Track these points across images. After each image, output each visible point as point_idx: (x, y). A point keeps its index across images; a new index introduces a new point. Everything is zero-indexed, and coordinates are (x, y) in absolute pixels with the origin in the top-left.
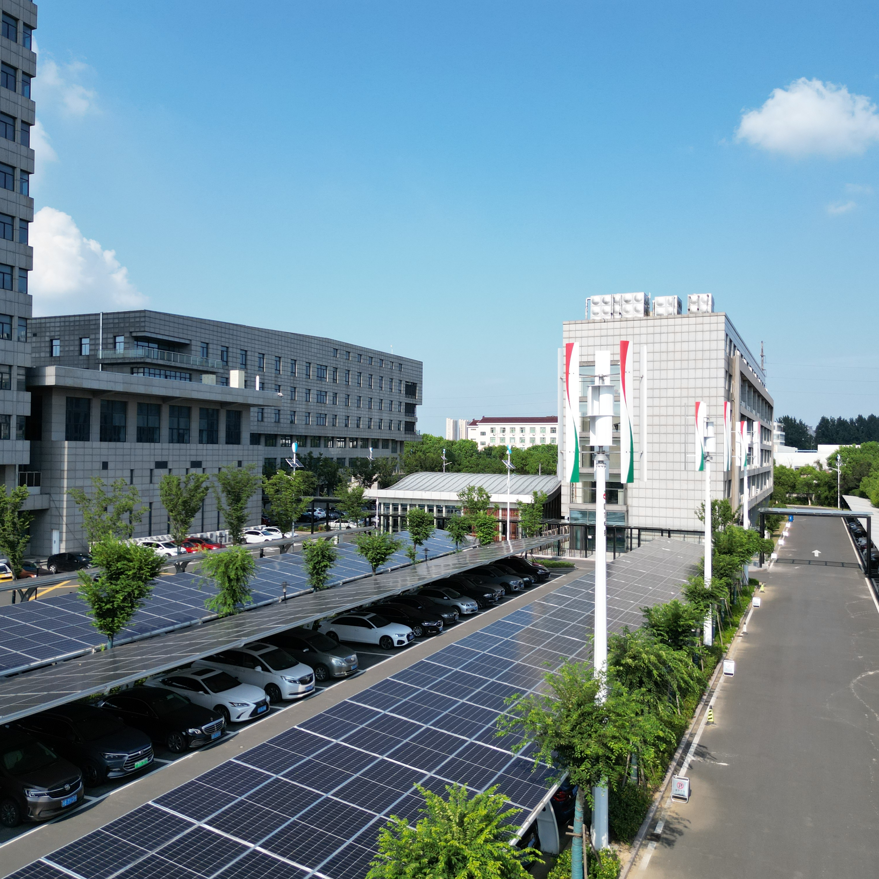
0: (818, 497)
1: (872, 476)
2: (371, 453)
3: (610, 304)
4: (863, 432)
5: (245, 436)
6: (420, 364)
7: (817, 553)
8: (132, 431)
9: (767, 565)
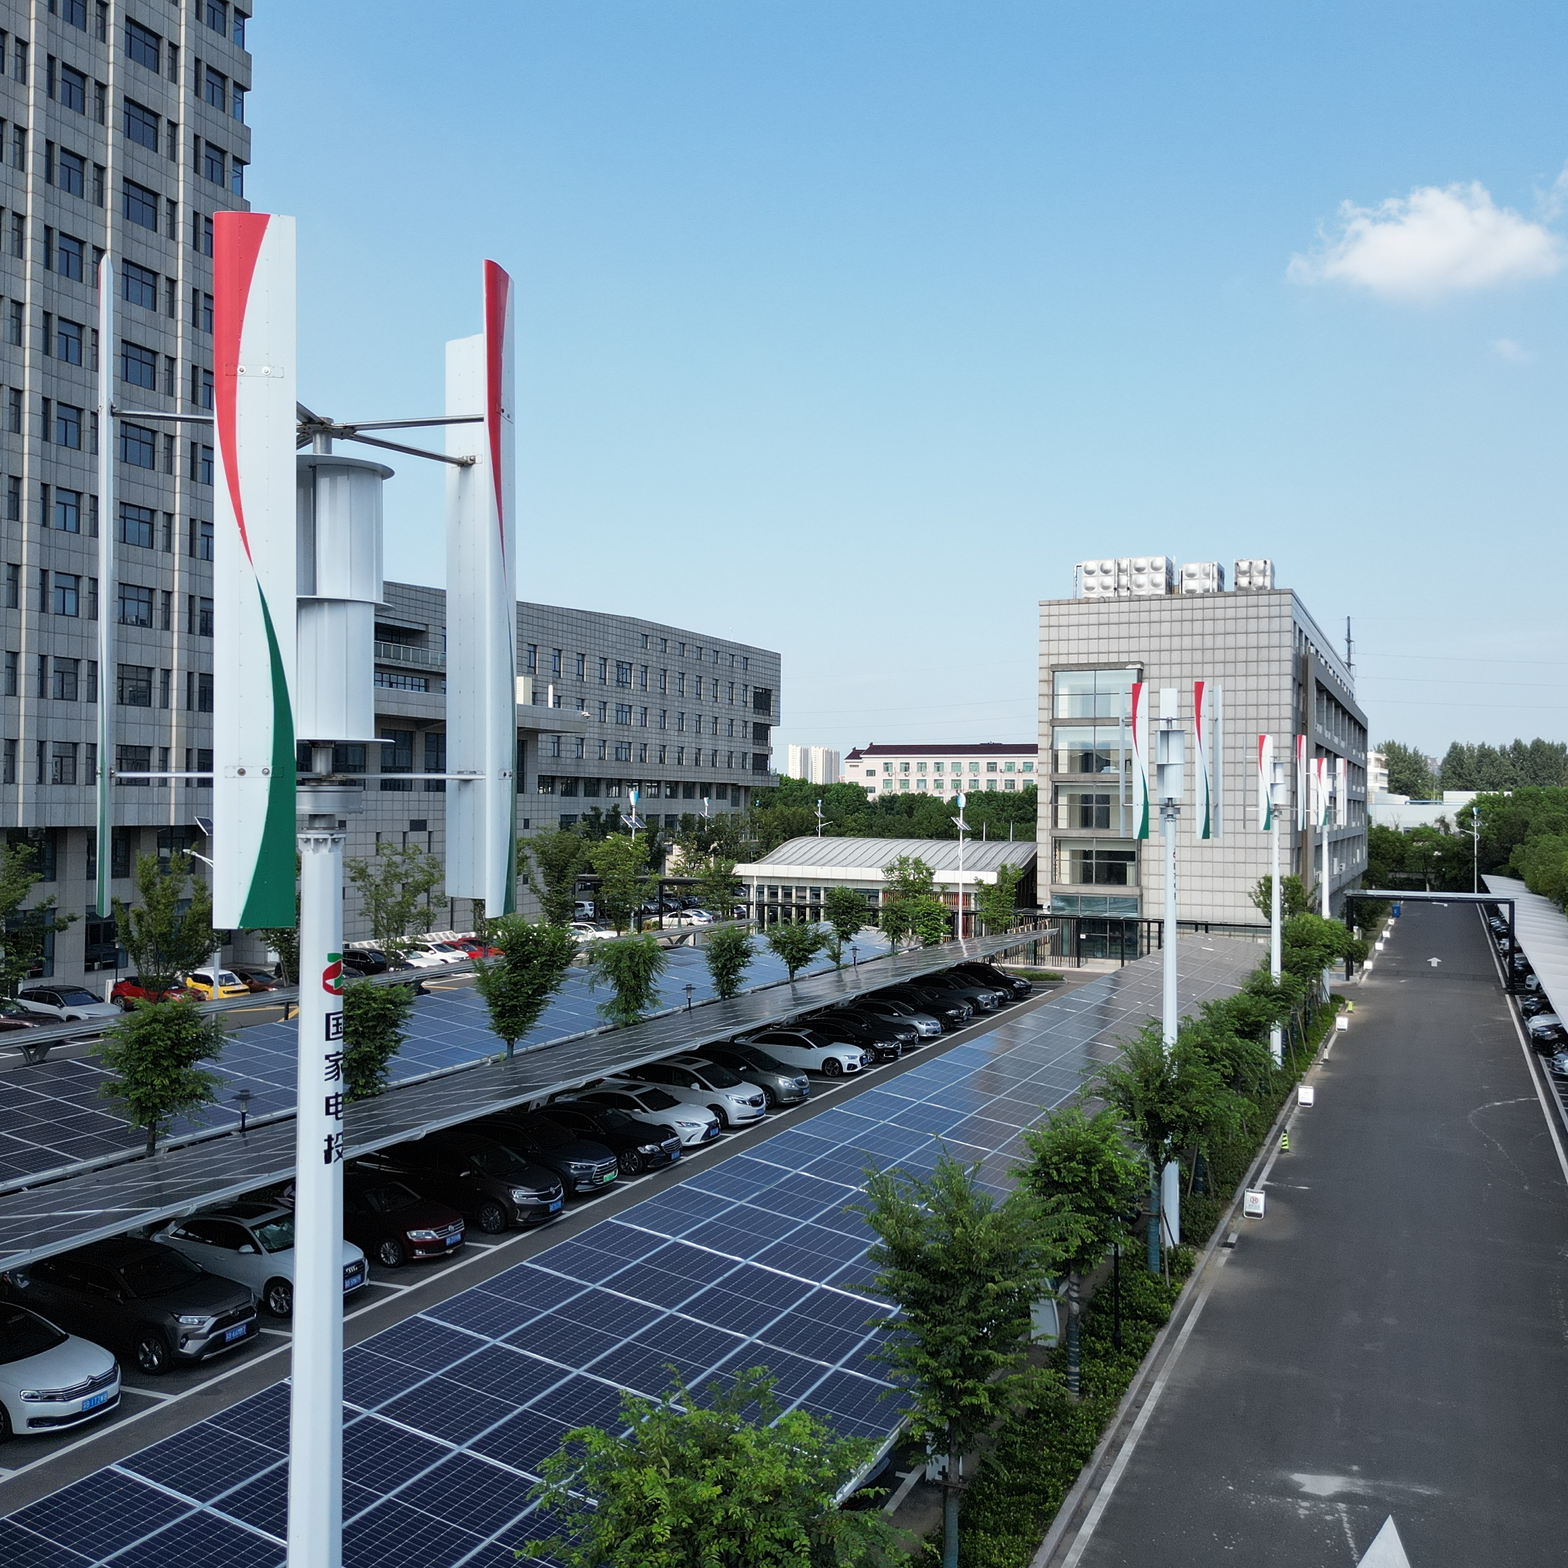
0: (1442, 877)
1: (1529, 842)
2: (706, 807)
3: (1112, 573)
4: (1522, 769)
5: (531, 780)
6: (777, 657)
7: (1434, 962)
9: (1358, 978)
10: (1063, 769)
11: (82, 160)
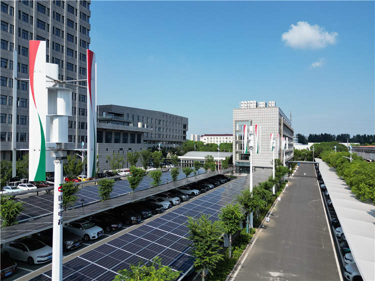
0: (307, 159)
1: (323, 152)
2: (174, 146)
3: (246, 104)
5: (142, 141)
6: (187, 119)
7: (305, 174)
8: (113, 140)
9: (291, 177)
10: (237, 139)
11: (60, 30)
